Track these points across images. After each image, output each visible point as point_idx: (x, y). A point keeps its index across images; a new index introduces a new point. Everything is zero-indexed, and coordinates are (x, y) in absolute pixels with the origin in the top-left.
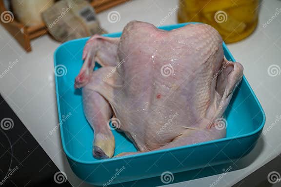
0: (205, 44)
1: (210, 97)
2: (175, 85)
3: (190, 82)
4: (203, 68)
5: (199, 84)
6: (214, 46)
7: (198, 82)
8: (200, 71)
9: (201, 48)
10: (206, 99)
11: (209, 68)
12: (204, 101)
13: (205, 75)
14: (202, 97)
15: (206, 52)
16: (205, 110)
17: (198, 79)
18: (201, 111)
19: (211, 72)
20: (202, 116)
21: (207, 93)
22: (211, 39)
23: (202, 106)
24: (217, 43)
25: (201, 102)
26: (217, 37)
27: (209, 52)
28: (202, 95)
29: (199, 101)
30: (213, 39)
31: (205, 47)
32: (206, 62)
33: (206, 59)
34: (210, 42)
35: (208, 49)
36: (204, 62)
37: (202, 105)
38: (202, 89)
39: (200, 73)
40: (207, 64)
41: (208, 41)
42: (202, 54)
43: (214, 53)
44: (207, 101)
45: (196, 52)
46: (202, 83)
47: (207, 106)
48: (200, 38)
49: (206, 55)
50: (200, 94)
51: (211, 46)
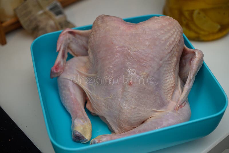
0: (169, 34)
1: (175, 82)
2: (144, 73)
3: (158, 69)
4: (168, 57)
5: (165, 71)
6: (178, 36)
7: (165, 69)
8: (166, 59)
9: (166, 39)
10: (172, 84)
11: (174, 56)
12: (170, 86)
13: (170, 62)
14: (168, 82)
15: (171, 42)
16: (171, 93)
17: (164, 67)
18: (168, 94)
19: (175, 59)
20: (169, 99)
21: (173, 79)
22: (174, 30)
23: (169, 91)
24: (179, 33)
25: (168, 87)
26: (179, 28)
27: (173, 41)
28: (168, 80)
29: (167, 86)
30: (176, 30)
31: (170, 37)
32: (171, 51)
33: (171, 48)
34: (174, 32)
35: (172, 39)
36: (169, 51)
37: (169, 89)
38: (168, 75)
39: (166, 61)
40: (172, 52)
41: (172, 32)
42: (168, 44)
43: (177, 43)
44: (173, 85)
45: (162, 42)
46: (168, 70)
47: (172, 90)
48: (165, 30)
49: (170, 44)
50: (166, 80)
51: (174, 36)
